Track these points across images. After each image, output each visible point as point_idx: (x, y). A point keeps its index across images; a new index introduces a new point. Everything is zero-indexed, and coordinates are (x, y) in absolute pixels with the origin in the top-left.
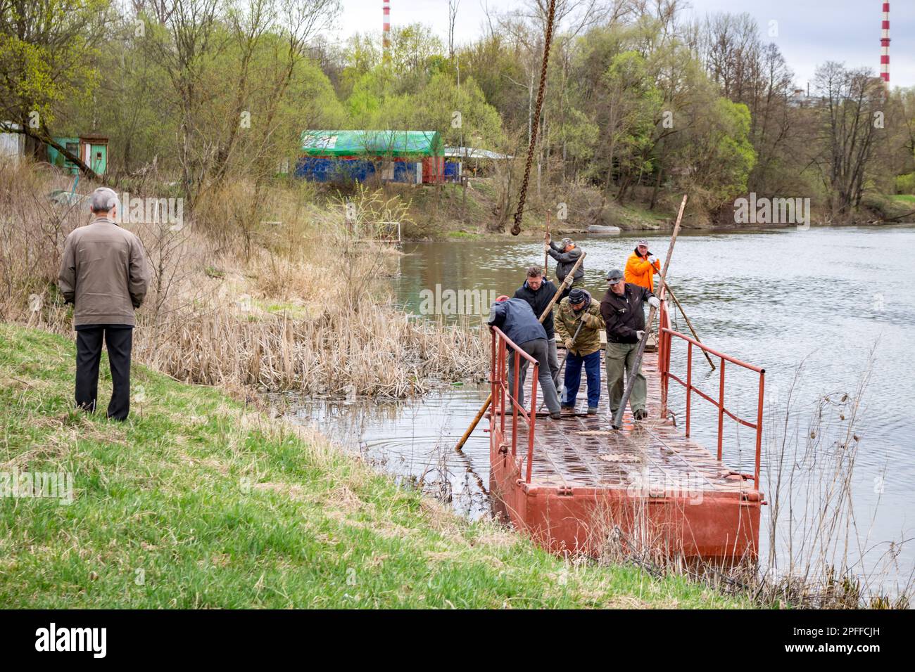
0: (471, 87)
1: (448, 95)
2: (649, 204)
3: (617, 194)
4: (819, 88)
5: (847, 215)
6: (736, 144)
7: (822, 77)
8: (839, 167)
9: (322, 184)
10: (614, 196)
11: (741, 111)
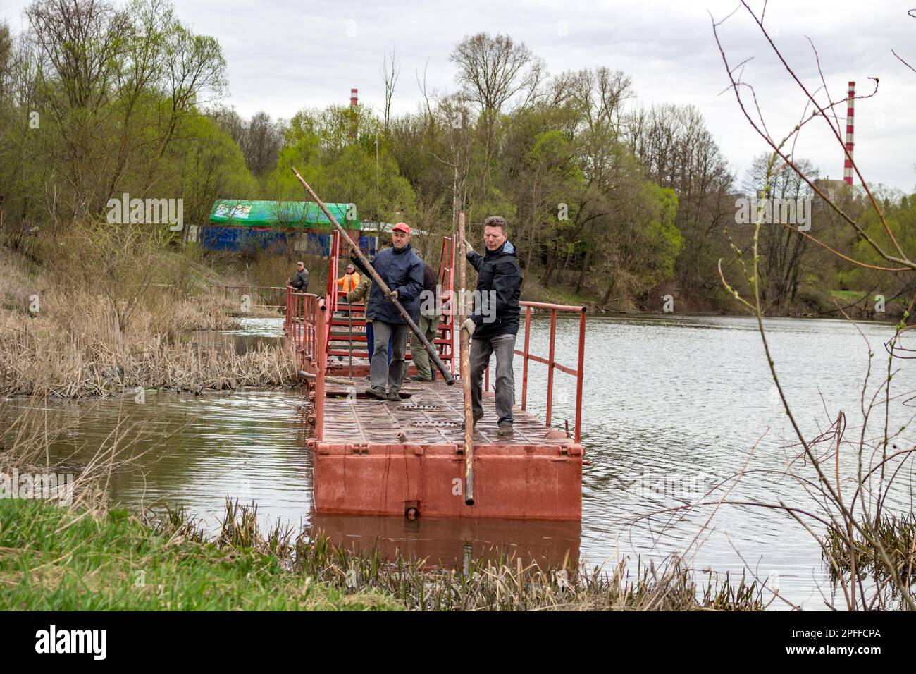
0: (385, 159)
1: (362, 167)
2: (576, 288)
3: (542, 276)
4: (756, 179)
5: (782, 307)
6: (664, 228)
7: (760, 168)
8: (775, 257)
9: (233, 254)
10: (539, 278)
11: (668, 196)
